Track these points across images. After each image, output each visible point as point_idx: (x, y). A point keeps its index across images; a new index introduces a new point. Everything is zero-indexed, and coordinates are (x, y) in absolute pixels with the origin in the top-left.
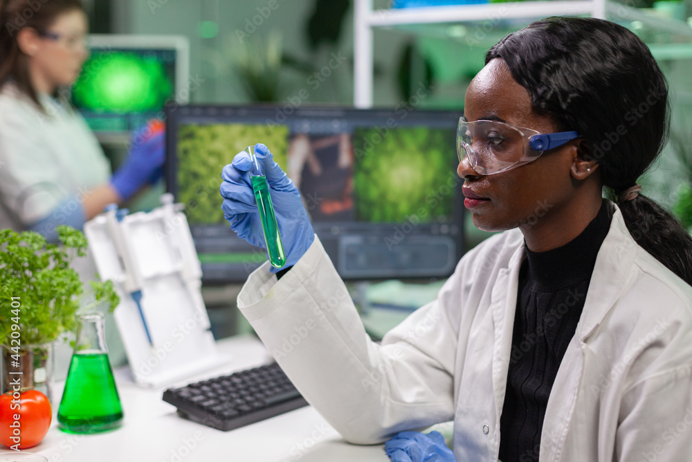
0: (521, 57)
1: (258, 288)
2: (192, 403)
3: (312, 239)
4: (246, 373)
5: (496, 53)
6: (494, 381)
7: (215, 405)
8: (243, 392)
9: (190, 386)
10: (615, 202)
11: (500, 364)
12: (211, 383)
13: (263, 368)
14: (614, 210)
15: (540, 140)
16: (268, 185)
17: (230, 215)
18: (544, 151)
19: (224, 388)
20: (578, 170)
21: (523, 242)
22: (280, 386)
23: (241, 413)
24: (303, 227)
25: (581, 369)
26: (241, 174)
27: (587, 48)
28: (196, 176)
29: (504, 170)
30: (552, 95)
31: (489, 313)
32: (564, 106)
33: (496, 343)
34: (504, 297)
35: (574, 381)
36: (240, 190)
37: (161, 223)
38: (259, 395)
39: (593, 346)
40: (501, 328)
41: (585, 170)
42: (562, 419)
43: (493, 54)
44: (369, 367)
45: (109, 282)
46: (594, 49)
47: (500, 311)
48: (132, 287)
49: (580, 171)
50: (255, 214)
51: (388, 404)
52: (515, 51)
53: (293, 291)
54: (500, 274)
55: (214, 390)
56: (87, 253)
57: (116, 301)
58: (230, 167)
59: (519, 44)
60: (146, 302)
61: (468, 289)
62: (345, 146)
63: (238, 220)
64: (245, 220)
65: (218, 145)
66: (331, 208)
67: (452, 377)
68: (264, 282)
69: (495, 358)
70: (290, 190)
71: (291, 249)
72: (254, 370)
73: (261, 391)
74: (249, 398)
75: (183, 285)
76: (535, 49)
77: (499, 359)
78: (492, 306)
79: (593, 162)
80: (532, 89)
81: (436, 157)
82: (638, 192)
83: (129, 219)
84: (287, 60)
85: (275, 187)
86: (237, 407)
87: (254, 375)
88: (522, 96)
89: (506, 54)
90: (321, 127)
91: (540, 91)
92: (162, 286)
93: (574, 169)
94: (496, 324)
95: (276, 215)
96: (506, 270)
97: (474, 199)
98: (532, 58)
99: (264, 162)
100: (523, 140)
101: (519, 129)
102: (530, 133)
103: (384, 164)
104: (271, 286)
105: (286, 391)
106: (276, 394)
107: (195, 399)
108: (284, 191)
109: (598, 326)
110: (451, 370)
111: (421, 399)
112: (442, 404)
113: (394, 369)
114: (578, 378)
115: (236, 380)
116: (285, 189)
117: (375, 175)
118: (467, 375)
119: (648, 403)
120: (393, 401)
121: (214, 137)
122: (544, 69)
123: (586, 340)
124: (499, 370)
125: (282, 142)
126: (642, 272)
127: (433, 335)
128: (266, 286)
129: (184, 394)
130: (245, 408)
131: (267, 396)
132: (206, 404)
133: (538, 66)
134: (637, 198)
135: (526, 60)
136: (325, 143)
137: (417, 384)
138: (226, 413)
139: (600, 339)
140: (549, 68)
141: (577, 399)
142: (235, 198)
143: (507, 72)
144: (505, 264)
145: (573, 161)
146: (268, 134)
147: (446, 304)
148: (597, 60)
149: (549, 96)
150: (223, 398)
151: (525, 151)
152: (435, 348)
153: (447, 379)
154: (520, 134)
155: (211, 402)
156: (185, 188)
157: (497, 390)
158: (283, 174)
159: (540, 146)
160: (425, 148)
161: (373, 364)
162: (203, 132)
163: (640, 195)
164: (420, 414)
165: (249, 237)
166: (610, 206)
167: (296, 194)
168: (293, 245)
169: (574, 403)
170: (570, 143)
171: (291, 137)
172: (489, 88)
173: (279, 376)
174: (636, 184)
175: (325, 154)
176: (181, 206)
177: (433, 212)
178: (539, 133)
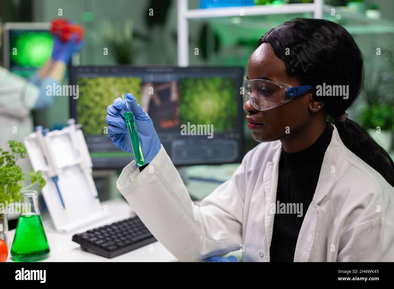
0: (279, 42)
1: (128, 176)
2: (90, 242)
3: (160, 147)
4: (120, 223)
5: (265, 40)
6: (266, 227)
7: (103, 243)
8: (119, 235)
9: (88, 232)
10: (333, 124)
11: (269, 217)
12: (100, 229)
13: (130, 220)
14: (333, 129)
15: (292, 91)
16: (134, 117)
17: (112, 135)
18: (294, 97)
19: (108, 232)
20: (313, 107)
21: (281, 147)
22: (140, 230)
23: (119, 247)
24: (154, 141)
25: (316, 221)
26: (118, 111)
28: (87, 107)
29: (271, 108)
30: (298, 65)
31: (262, 188)
32: (305, 71)
33: (267, 205)
34: (271, 179)
35: (313, 227)
36: (118, 120)
37: (68, 135)
38: (129, 236)
39: (323, 208)
40: (269, 197)
41: (317, 106)
42: (306, 250)
43: (263, 40)
44: (194, 221)
45: (39, 172)
46: (322, 38)
47: (268, 186)
48: (52, 174)
49: (314, 107)
50: (126, 134)
51: (205, 241)
52: (276, 39)
53: (149, 178)
54: (268, 165)
55: (102, 234)
56: (26, 156)
57: (44, 183)
58: (112, 107)
59: (278, 35)
60: (60, 183)
61: (249, 173)
62: (174, 89)
63: (117, 137)
64: (120, 137)
65: (100, 90)
66: (166, 124)
67: (241, 224)
68: (132, 172)
69: (266, 214)
70: (147, 119)
71: (148, 153)
72: (125, 221)
73: (130, 234)
74: (123, 238)
75: (82, 171)
76: (288, 38)
77: (269, 215)
78: (264, 184)
79: (322, 102)
80: (286, 61)
82: (346, 118)
83: (50, 134)
84: (136, 35)
85: (138, 118)
86: (115, 244)
87: (125, 224)
88: (280, 65)
89: (271, 41)
90: (160, 78)
91: (291, 63)
92: (70, 173)
93: (310, 106)
94: (266, 194)
95: (139, 134)
96: (271, 163)
97: (254, 124)
98: (286, 43)
99: (132, 104)
100: (282, 90)
101: (279, 84)
102: (286, 87)
103: (196, 99)
104: (137, 175)
105: (144, 233)
106: (139, 235)
107: (92, 240)
108: (143, 120)
109: (326, 196)
110: (240, 220)
111: (224, 238)
112: (236, 239)
113: (208, 221)
114: (315, 226)
115: (115, 227)
116: (143, 119)
117: (191, 105)
118: (250, 223)
119: (356, 241)
120: (208, 240)
121: (98, 85)
122: (293, 50)
123: (319, 204)
124: (269, 221)
125: (137, 87)
126: (351, 165)
127: (230, 200)
128: (133, 175)
129: (85, 237)
130: (121, 244)
131: (133, 237)
132: (98, 242)
134: (346, 121)
135: (283, 44)
136: (162, 87)
137: (221, 229)
138: (110, 248)
139: (327, 203)
140: (296, 49)
141: (315, 238)
142: (115, 125)
143: (272, 52)
144: (270, 159)
145: (310, 101)
146: (130, 82)
147: (237, 182)
148: (324, 44)
149: (296, 65)
150: (108, 239)
151: (283, 97)
152: (231, 208)
153: (238, 226)
154: (280, 87)
155: (101, 241)
156: (81, 115)
157: (268, 232)
158: (143, 110)
159: (292, 94)
160: (220, 90)
161: (196, 219)
162: (91, 82)
163: (347, 119)
164: (223, 247)
165: (123, 147)
166: (331, 126)
167: (150, 122)
168: (149, 151)
169: (313, 240)
170: (309, 92)
171: (143, 84)
172: (261, 60)
173: (139, 224)
174: (345, 113)
175: (163, 94)
176: (79, 126)
177: (225, 126)
178: (291, 87)
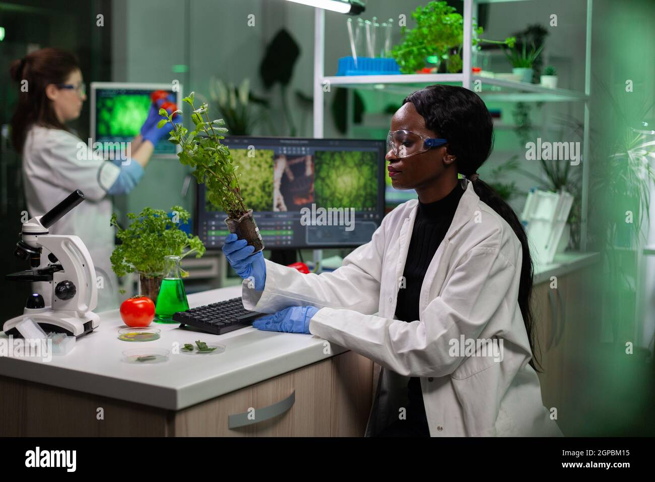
5: (409, 100)
11: (401, 264)
15: (429, 141)
20: (447, 159)
27: (454, 99)
30: (435, 120)
31: (397, 242)
32: (441, 126)
34: (406, 232)
40: (403, 248)
41: (450, 159)
43: (407, 100)
46: (457, 100)
47: (403, 239)
52: (418, 98)
54: (405, 221)
59: (420, 95)
62: (309, 163)
66: (300, 201)
76: (429, 98)
77: (400, 262)
78: (400, 238)
79: (454, 156)
80: (425, 117)
81: (366, 170)
82: (477, 177)
89: (414, 100)
90: (294, 151)
91: (430, 118)
93: (445, 158)
94: (401, 246)
96: (408, 219)
98: (426, 102)
100: (422, 140)
101: (420, 135)
102: (425, 137)
103: (333, 175)
109: (456, 231)
117: (328, 181)
122: (432, 108)
123: (450, 239)
125: (270, 160)
133: (430, 106)
134: (477, 180)
135: (424, 103)
136: (297, 161)
140: (434, 107)
143: (414, 109)
144: (407, 216)
145: (445, 154)
146: (262, 155)
147: (376, 242)
148: (458, 106)
149: (434, 120)
151: (422, 146)
154: (420, 138)
159: (430, 144)
170: (444, 145)
171: (276, 157)
174: (476, 172)
175: (297, 168)
178: (429, 138)
